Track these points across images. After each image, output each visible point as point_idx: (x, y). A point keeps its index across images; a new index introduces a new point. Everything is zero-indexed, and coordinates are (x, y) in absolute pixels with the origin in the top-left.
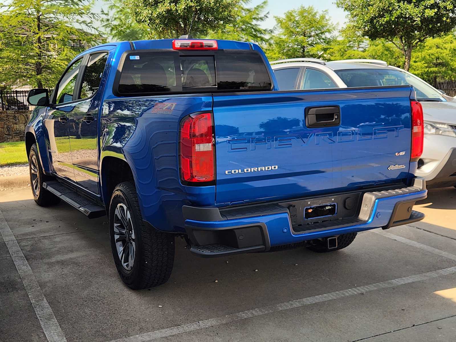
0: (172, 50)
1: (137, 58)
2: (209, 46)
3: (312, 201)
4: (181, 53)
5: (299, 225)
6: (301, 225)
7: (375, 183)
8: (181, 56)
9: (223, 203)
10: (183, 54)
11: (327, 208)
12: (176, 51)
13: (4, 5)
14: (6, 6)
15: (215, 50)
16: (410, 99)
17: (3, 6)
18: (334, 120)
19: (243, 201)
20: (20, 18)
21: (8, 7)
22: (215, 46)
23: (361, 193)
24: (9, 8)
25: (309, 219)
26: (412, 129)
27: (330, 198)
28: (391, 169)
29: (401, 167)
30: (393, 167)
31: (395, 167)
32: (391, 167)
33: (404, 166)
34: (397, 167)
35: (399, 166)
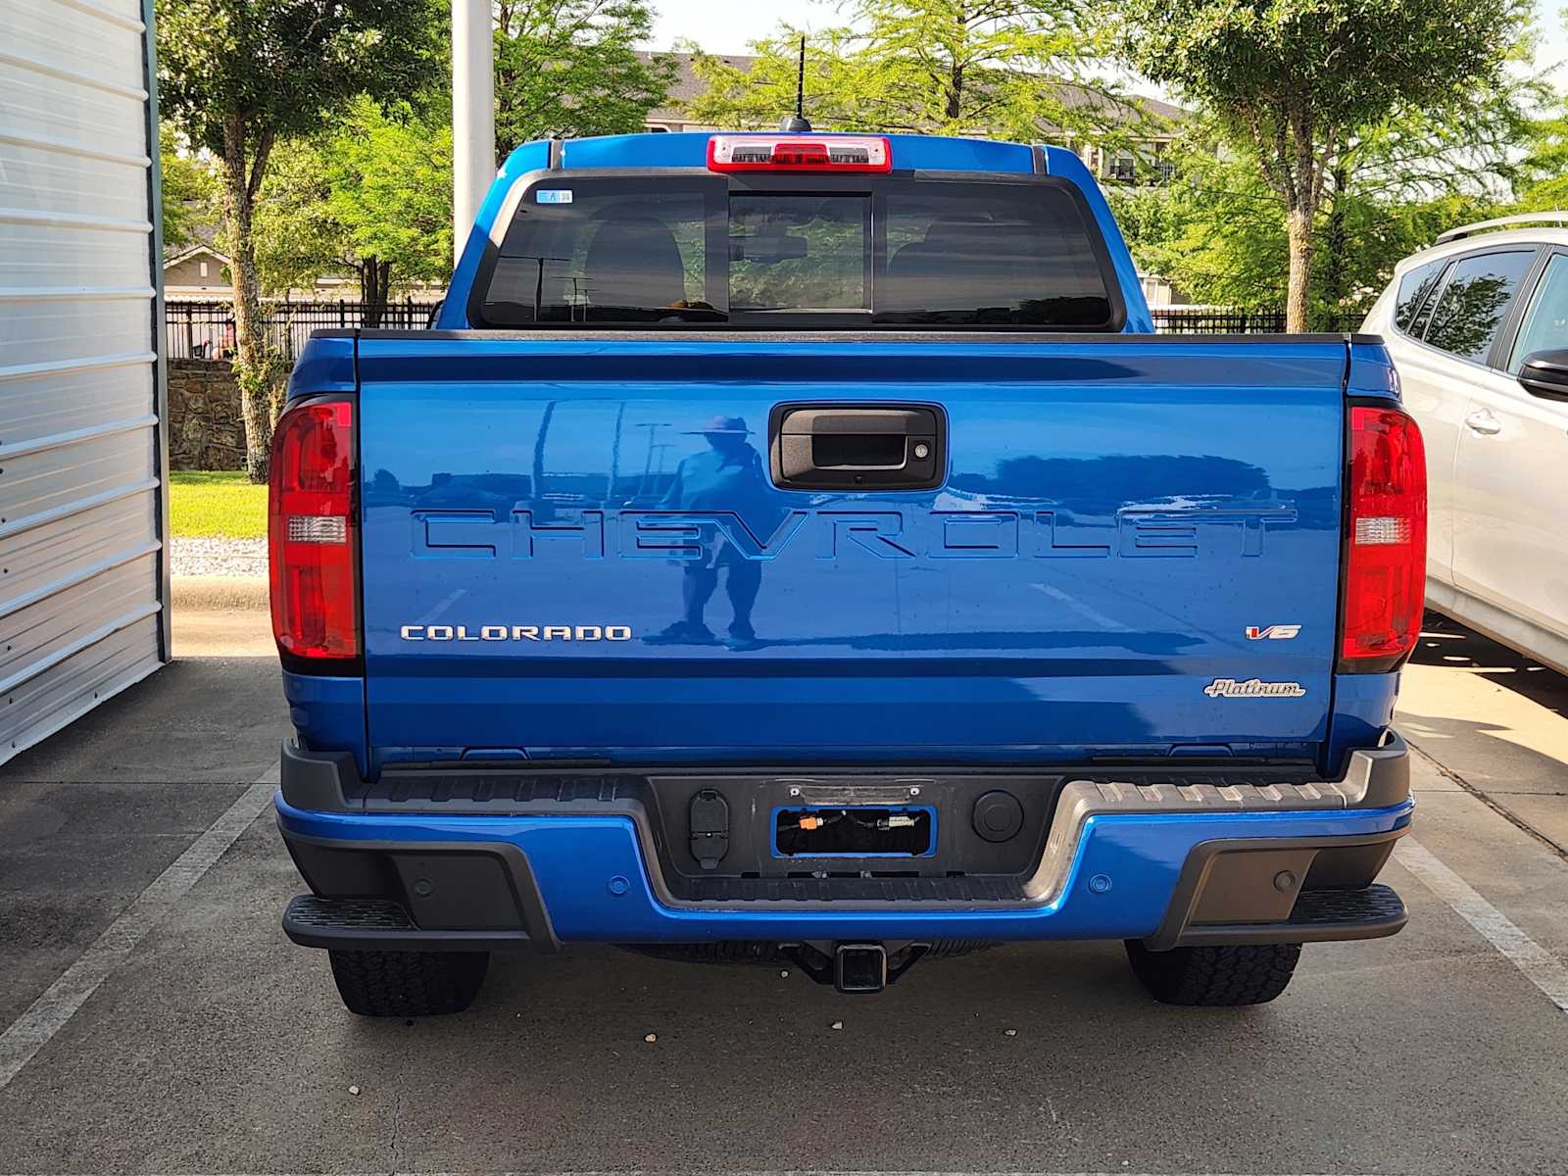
0: (704, 171)
1: (565, 196)
2: (857, 159)
3: (807, 783)
4: (735, 184)
5: (745, 875)
6: (756, 875)
7: (1175, 745)
8: (733, 194)
9: (435, 749)
10: (744, 188)
11: (895, 822)
12: (716, 174)
13: (854, 33)
14: (860, 37)
15: (878, 171)
16: (1345, 395)
17: (853, 38)
18: (903, 465)
19: (521, 748)
20: (894, 75)
21: (870, 40)
22: (877, 157)
23: (1061, 777)
24: (873, 43)
25: (795, 855)
26: (1347, 531)
27: (901, 783)
28: (1224, 692)
29: (1281, 690)
30: (1233, 685)
31: (1243, 690)
32: (1220, 686)
33: (1298, 689)
34: (1257, 689)
35: (1270, 686)
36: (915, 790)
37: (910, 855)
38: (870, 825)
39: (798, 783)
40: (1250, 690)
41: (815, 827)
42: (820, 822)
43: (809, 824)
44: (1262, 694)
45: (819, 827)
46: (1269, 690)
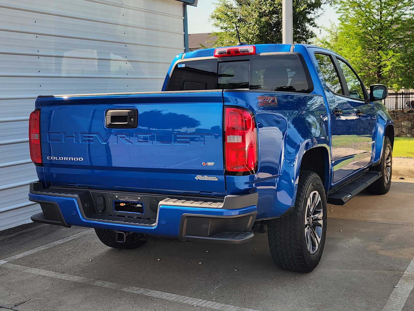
3: (119, 195)
4: (219, 60)
5: (109, 215)
8: (219, 62)
10: (221, 61)
11: (138, 206)
16: (224, 105)
18: (127, 123)
19: (76, 184)
25: (119, 211)
26: (224, 139)
27: (136, 196)
28: (199, 178)
29: (212, 179)
30: (201, 177)
31: (204, 178)
32: (198, 177)
33: (216, 179)
34: (207, 178)
35: (210, 177)
36: (139, 198)
37: (140, 213)
38: (133, 206)
39: (117, 195)
40: (205, 178)
41: (123, 205)
42: (125, 204)
43: (122, 205)
44: (208, 179)
45: (124, 206)
46: (209, 178)
